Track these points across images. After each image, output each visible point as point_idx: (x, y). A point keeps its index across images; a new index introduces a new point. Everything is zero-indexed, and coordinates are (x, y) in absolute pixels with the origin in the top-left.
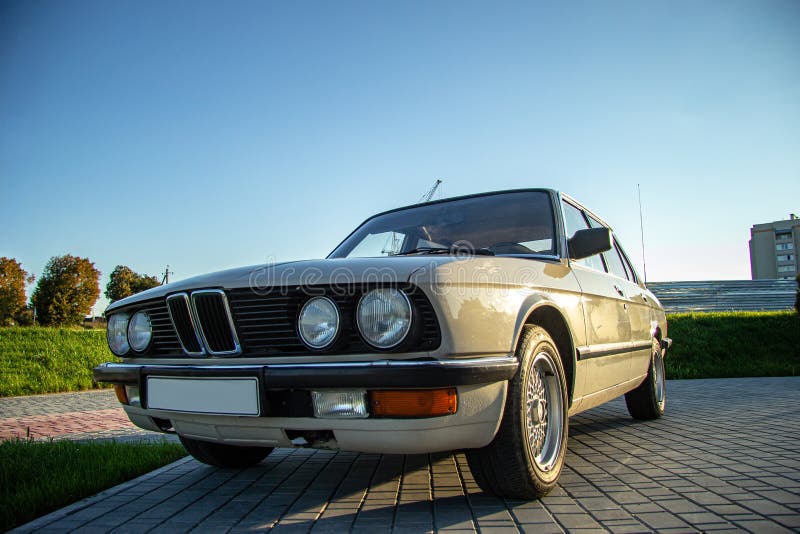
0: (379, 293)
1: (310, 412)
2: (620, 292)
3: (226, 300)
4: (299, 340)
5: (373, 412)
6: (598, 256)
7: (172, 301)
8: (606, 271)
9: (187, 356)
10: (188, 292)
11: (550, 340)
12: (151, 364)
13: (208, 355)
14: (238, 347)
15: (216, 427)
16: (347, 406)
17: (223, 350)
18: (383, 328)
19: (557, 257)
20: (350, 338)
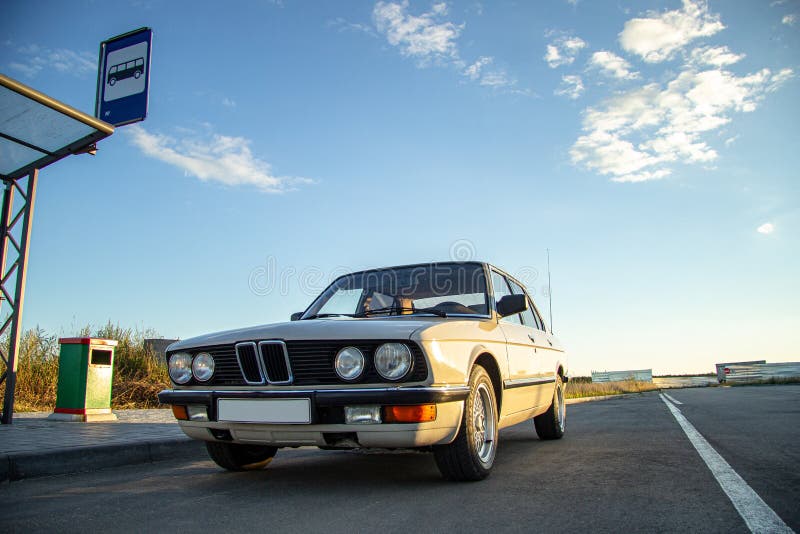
0: (388, 346)
1: (343, 421)
2: (533, 340)
3: (285, 348)
4: (335, 374)
5: (384, 420)
6: (517, 315)
7: (240, 348)
8: (522, 323)
9: (247, 385)
10: (257, 342)
11: (486, 375)
12: (219, 389)
13: (266, 384)
14: (291, 379)
15: (272, 432)
16: (368, 417)
17: (278, 380)
18: (392, 367)
19: (489, 316)
20: (370, 374)
